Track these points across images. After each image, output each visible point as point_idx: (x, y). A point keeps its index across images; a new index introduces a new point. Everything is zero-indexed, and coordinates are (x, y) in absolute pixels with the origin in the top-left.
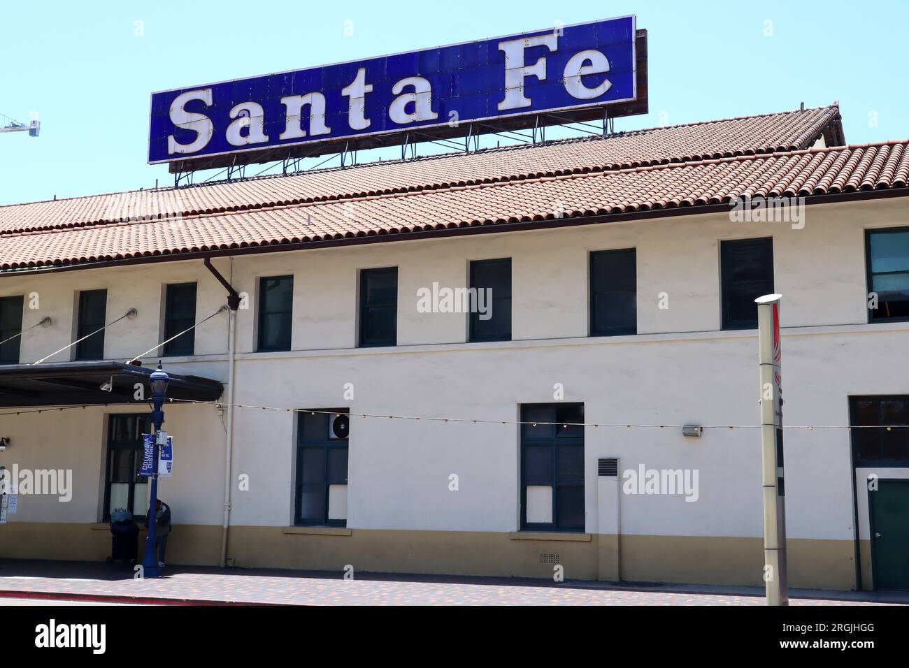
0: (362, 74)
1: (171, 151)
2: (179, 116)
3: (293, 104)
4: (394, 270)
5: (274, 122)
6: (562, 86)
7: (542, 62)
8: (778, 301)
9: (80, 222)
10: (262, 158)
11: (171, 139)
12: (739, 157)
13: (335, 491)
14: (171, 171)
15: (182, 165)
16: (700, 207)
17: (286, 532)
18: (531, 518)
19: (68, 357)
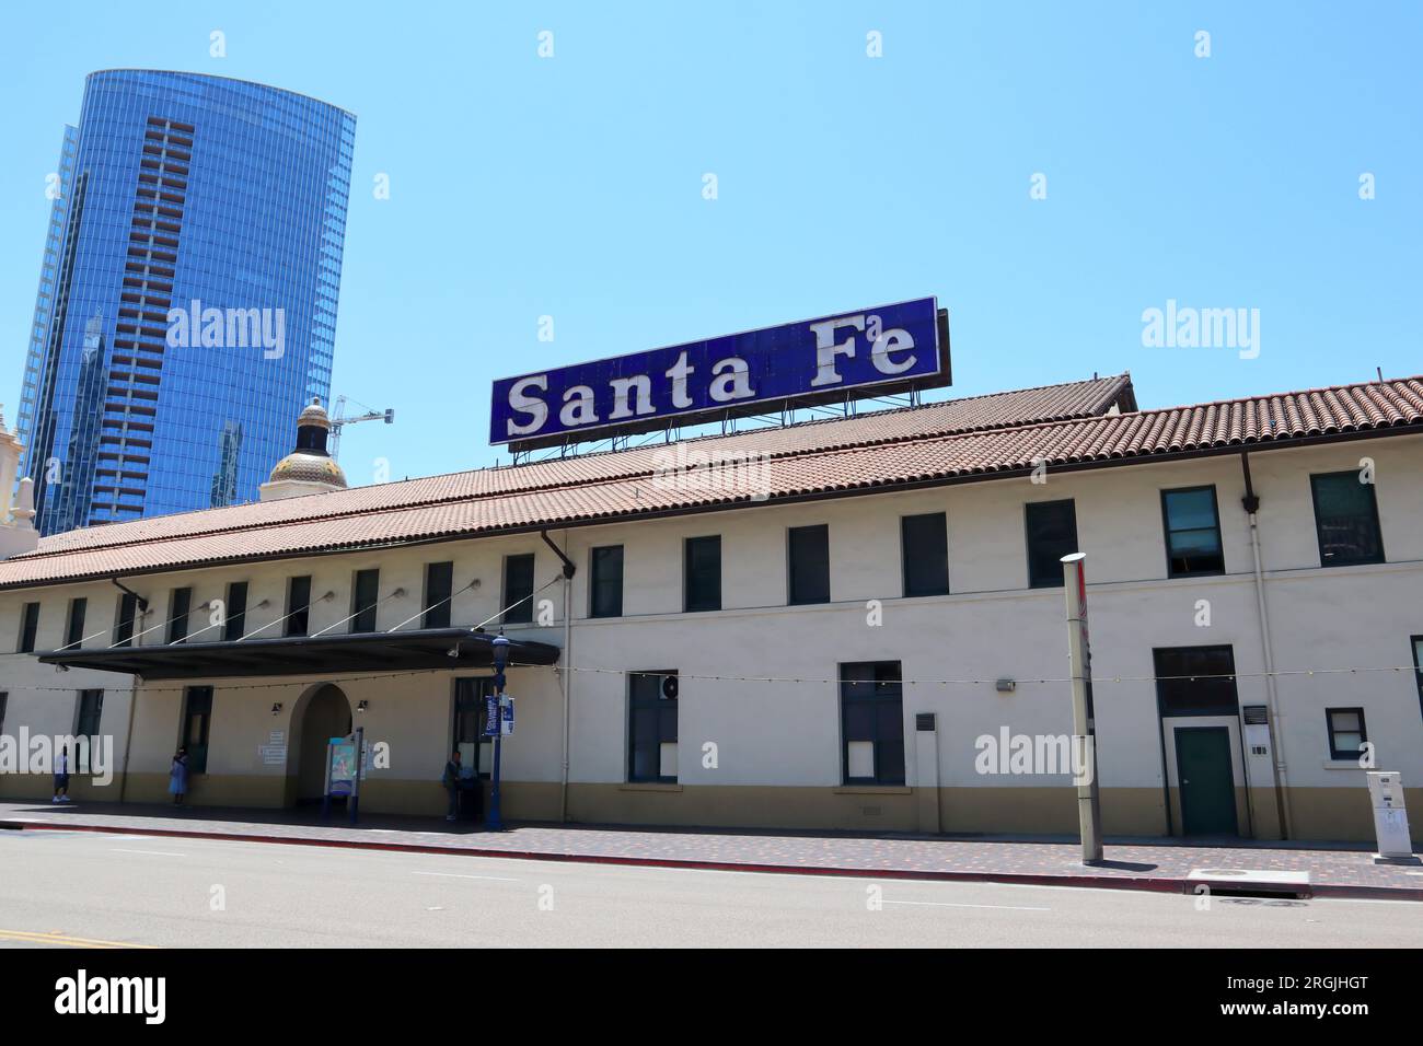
0: (684, 357)
1: (510, 433)
2: (517, 401)
3: (621, 387)
4: (718, 538)
5: (604, 404)
6: (871, 362)
7: (851, 342)
8: (1082, 559)
9: (428, 500)
10: (593, 436)
11: (510, 422)
12: (1039, 424)
13: (665, 749)
14: (510, 451)
15: (520, 445)
16: (1004, 472)
17: (620, 788)
18: (854, 773)
19: (418, 625)
